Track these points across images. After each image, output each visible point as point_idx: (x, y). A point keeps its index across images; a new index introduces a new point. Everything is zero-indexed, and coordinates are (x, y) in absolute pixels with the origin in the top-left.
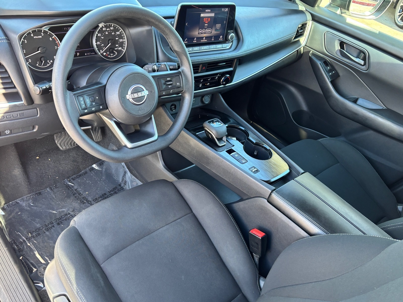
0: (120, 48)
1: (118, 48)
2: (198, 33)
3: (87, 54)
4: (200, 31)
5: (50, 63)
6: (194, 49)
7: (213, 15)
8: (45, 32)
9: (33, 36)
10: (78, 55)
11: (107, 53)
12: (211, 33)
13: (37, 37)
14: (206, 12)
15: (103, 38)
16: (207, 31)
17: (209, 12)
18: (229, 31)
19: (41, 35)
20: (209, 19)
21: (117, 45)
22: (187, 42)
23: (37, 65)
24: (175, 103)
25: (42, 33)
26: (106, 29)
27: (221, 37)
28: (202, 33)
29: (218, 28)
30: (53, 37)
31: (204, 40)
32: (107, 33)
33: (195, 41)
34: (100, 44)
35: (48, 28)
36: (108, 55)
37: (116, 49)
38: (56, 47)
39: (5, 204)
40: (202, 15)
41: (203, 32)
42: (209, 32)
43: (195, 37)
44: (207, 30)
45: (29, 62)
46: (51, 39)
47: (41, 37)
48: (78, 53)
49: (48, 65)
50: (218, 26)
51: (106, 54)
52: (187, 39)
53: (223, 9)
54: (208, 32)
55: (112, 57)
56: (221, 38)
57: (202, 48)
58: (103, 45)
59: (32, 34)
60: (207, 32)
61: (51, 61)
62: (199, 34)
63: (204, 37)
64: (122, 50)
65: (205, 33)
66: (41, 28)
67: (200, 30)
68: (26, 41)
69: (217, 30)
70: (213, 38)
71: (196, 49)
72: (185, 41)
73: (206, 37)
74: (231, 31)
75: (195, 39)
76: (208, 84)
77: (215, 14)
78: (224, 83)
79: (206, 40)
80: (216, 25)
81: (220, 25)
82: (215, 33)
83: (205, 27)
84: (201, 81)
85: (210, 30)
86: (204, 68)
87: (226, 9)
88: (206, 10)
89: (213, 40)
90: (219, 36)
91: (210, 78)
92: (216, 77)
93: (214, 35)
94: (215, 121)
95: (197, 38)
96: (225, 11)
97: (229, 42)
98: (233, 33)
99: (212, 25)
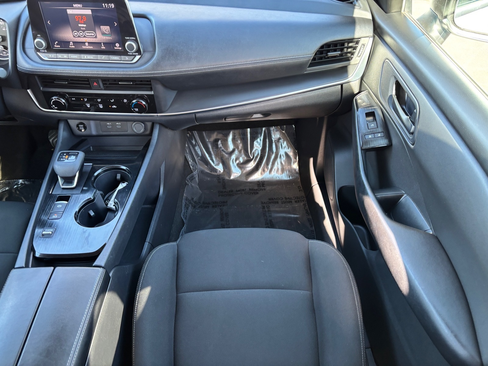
2: (72, 36)
4: (76, 34)
6: (72, 57)
7: (88, 12)
12: (96, 37)
14: (74, 7)
16: (88, 34)
17: (80, 7)
18: (128, 38)
20: (84, 18)
22: (59, 46)
24: (83, 122)
27: (117, 45)
28: (79, 37)
29: (106, 31)
31: (87, 47)
33: (71, 46)
40: (70, 11)
41: (81, 35)
42: (91, 36)
43: (69, 41)
44: (87, 33)
50: (106, 29)
52: (57, 42)
53: (103, 4)
54: (89, 36)
56: (119, 47)
57: (85, 57)
60: (87, 36)
62: (74, 37)
63: (86, 42)
65: (84, 37)
67: (75, 32)
69: (106, 34)
70: (103, 46)
71: (75, 57)
72: (56, 44)
73: (89, 43)
74: (130, 38)
75: (71, 44)
76: (114, 107)
77: (92, 10)
78: (137, 110)
79: (92, 47)
80: (101, 27)
81: (108, 27)
82: (104, 38)
83: (81, 28)
84: (99, 100)
85: (93, 33)
86: (95, 84)
87: (110, 4)
88: (74, 5)
89: (104, 48)
90: (113, 44)
91: (113, 100)
92: (125, 100)
93: (103, 42)
94: (71, 154)
95: (73, 42)
96: (108, 7)
97: (134, 54)
98: (136, 41)
99: (94, 26)
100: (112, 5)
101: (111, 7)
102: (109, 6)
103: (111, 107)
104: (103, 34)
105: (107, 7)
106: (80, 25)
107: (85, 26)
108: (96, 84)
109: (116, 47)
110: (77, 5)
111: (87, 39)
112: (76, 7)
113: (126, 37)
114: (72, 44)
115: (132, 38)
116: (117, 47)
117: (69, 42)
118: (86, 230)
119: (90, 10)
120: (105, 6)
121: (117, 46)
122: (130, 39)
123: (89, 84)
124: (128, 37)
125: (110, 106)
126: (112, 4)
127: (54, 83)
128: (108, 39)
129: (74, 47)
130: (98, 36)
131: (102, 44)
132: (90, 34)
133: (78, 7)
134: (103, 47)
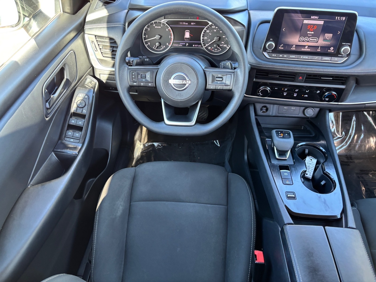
0: (225, 46)
1: (223, 45)
2: (298, 40)
3: (195, 46)
4: (302, 39)
5: (163, 48)
6: (291, 56)
7: (322, 22)
8: (163, 24)
9: (154, 26)
10: (187, 45)
11: (212, 48)
12: (317, 42)
13: (157, 27)
14: (312, 18)
15: (210, 34)
17: (316, 19)
18: (345, 44)
19: (160, 26)
20: (315, 27)
21: (223, 42)
22: (283, 48)
23: (153, 48)
24: (268, 105)
25: (161, 25)
26: (215, 27)
27: (332, 48)
28: (303, 41)
29: (328, 37)
30: (169, 29)
31: (306, 49)
32: (215, 31)
33: (293, 48)
34: (207, 39)
35: (166, 22)
36: (213, 49)
37: (221, 45)
38: (170, 36)
39: (147, 142)
40: (306, 22)
41: (306, 40)
42: (314, 41)
43: (293, 44)
44: (312, 38)
45: (148, 44)
46: (167, 30)
47: (160, 27)
48: (187, 44)
49: (161, 49)
50: (329, 36)
51: (210, 48)
52: (283, 45)
53: (337, 17)
54: (312, 41)
55: (216, 51)
56: (332, 50)
57: (302, 57)
58: (209, 40)
59: (154, 25)
60: (311, 41)
61: (164, 47)
62: (299, 41)
63: (307, 46)
64: (227, 47)
65: (308, 41)
66: (161, 21)
68: (149, 29)
69: (327, 40)
70: (319, 49)
71: (294, 57)
72: (281, 46)
73: (309, 46)
74: (347, 44)
75: (294, 46)
76: (306, 96)
77: (325, 22)
78: (327, 99)
79: (310, 50)
80: (326, 34)
81: (332, 35)
82: (323, 43)
83: (309, 35)
84: (297, 90)
85: (316, 39)
86: (301, 78)
87: (342, 18)
88: (312, 17)
89: (320, 50)
90: (329, 48)
91: (309, 91)
92: (318, 91)
93: (321, 46)
94: (284, 133)
95: (296, 45)
96: (340, 20)
97: (343, 56)
98: (350, 46)
99: (320, 33)
101: (342, 19)
102: (341, 18)
103: (304, 96)
104: (325, 40)
105: (338, 19)
106: (308, 32)
107: (313, 33)
111: (309, 43)
113: (343, 43)
114: (294, 47)
115: (348, 44)
116: (331, 50)
118: (320, 196)
119: (323, 22)
120: (338, 18)
122: (346, 44)
123: (295, 78)
124: (345, 43)
126: (344, 17)
127: (268, 76)
128: (326, 44)
129: (295, 49)
130: (319, 42)
131: (319, 48)
132: (314, 40)
133: (315, 19)
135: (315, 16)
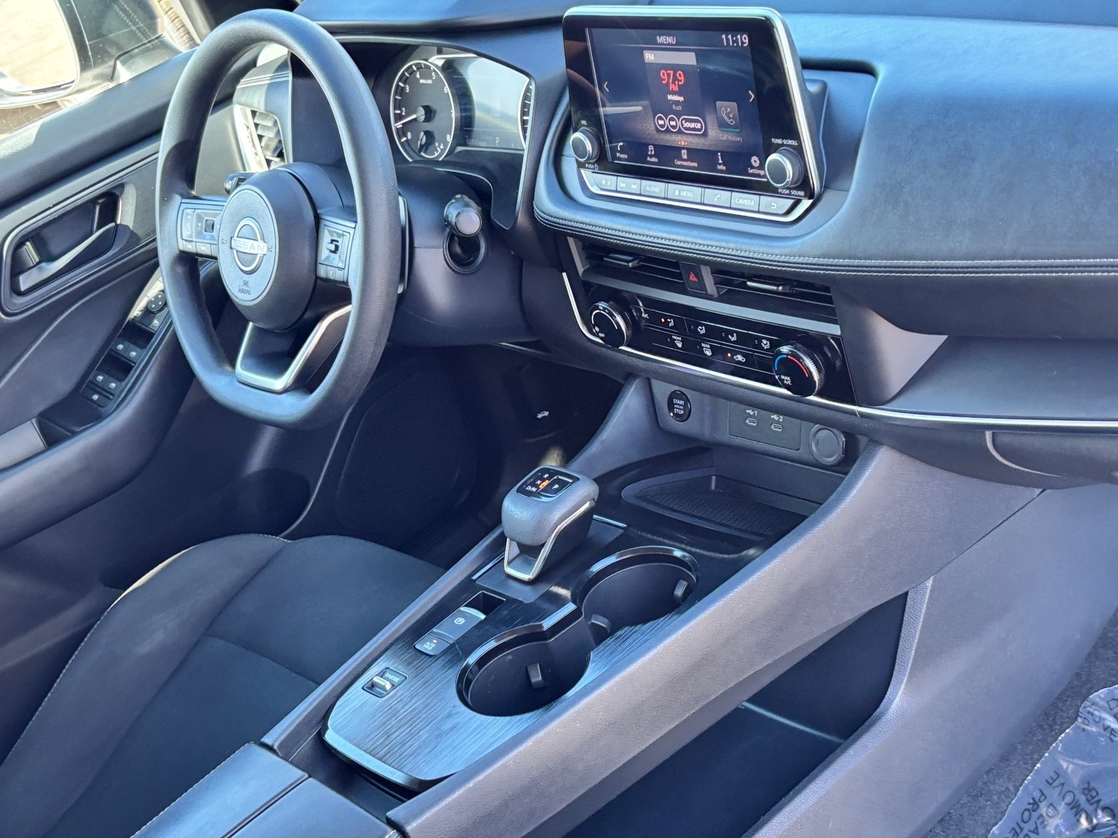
2: (653, 128)
4: (660, 122)
5: (440, 151)
6: (647, 188)
7: (690, 59)
9: (418, 77)
10: (497, 142)
12: (705, 134)
13: (424, 82)
14: (659, 44)
16: (687, 125)
17: (672, 44)
18: (779, 141)
19: (430, 78)
20: (680, 75)
22: (626, 156)
24: (686, 392)
25: (432, 74)
27: (755, 161)
28: (668, 131)
29: (728, 115)
30: (445, 87)
31: (685, 164)
33: (651, 156)
40: (649, 57)
41: (674, 127)
42: (695, 129)
43: (647, 141)
44: (687, 120)
45: (407, 137)
47: (430, 82)
49: (436, 154)
50: (728, 109)
52: (622, 143)
54: (690, 129)
56: (758, 168)
57: (676, 192)
59: (418, 73)
60: (686, 129)
61: (442, 146)
62: (657, 130)
63: (683, 149)
65: (680, 132)
66: (427, 61)
67: (660, 118)
68: (408, 89)
69: (728, 126)
70: (721, 161)
72: (619, 149)
73: (689, 150)
74: (785, 142)
75: (651, 151)
76: (740, 358)
77: (698, 54)
78: (787, 380)
79: (695, 165)
80: (719, 104)
81: (734, 105)
82: (723, 139)
83: (674, 107)
84: (702, 330)
85: (697, 121)
86: (693, 277)
87: (739, 36)
88: (658, 37)
89: (724, 168)
90: (746, 157)
91: (735, 335)
92: (765, 341)
93: (721, 148)
95: (656, 147)
96: (735, 45)
97: (791, 192)
98: (797, 152)
99: (701, 100)
100: (745, 38)
101: (743, 43)
102: (736, 41)
103: (732, 356)
104: (722, 125)
105: (732, 44)
106: (670, 97)
107: (681, 99)
108: (695, 279)
109: (753, 167)
110: (664, 37)
111: (685, 138)
112: (663, 44)
113: (773, 137)
114: (653, 153)
115: (788, 142)
117: (648, 145)
119: (693, 54)
120: (728, 40)
121: (754, 164)
122: (783, 145)
123: (679, 276)
124: (778, 138)
125: (729, 355)
126: (745, 36)
128: (734, 142)
129: (656, 160)
130: (709, 131)
131: (719, 156)
132: (692, 125)
133: (667, 45)
134: (720, 164)
135: (666, 36)
